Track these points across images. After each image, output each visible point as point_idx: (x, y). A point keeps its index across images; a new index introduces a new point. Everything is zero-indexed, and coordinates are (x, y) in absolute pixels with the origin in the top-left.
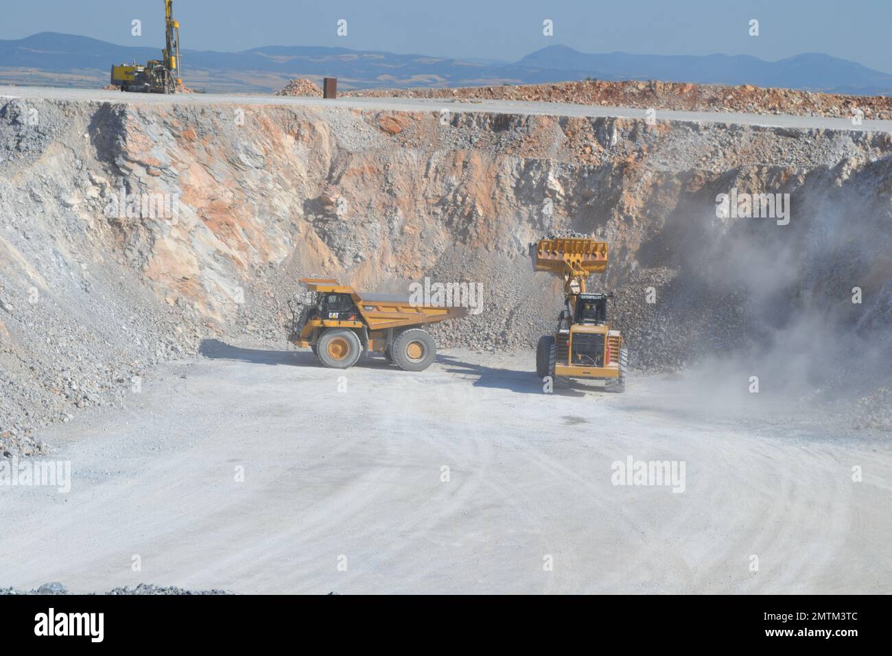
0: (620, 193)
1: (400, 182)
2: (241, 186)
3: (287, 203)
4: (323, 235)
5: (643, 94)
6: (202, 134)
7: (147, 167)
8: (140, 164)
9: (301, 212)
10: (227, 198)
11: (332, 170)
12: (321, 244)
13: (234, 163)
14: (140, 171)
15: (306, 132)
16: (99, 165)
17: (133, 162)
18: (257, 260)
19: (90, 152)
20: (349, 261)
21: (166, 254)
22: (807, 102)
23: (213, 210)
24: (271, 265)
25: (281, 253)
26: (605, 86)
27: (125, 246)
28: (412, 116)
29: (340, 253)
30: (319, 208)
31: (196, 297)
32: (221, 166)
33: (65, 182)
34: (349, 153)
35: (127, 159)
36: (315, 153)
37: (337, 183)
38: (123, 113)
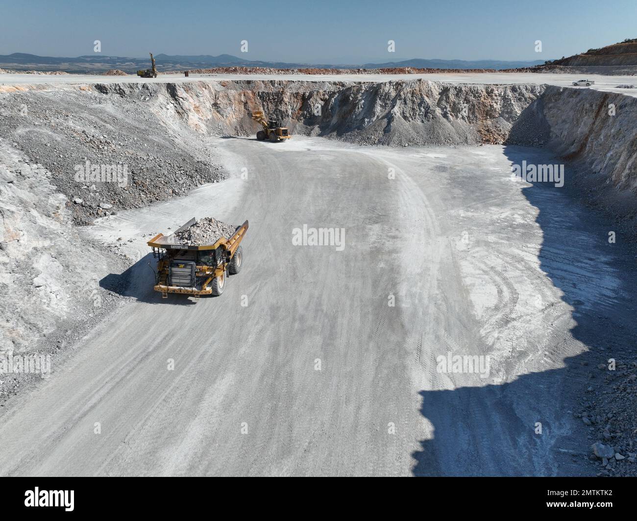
0: (283, 98)
1: (232, 98)
2: (200, 101)
3: (208, 105)
4: (218, 112)
5: (234, 70)
6: (190, 89)
7: (183, 98)
8: (181, 98)
9: (211, 106)
10: (197, 105)
11: (215, 96)
12: (218, 114)
13: (197, 96)
14: (181, 99)
15: (207, 87)
16: (171, 99)
17: (180, 97)
18: (205, 118)
19: (168, 96)
20: (225, 117)
21: (191, 119)
22: (270, 71)
23: (195, 107)
24: (208, 119)
25: (210, 117)
26: (225, 68)
27: (182, 118)
28: (227, 82)
29: (222, 115)
30: (215, 105)
31: (199, 129)
32: (195, 97)
33: (165, 103)
34: (219, 92)
35: (178, 97)
36: (210, 92)
37: (218, 99)
38: (175, 85)
